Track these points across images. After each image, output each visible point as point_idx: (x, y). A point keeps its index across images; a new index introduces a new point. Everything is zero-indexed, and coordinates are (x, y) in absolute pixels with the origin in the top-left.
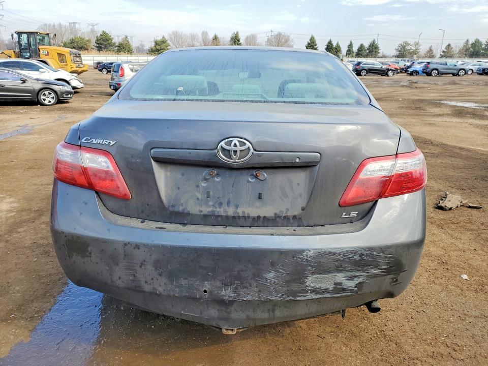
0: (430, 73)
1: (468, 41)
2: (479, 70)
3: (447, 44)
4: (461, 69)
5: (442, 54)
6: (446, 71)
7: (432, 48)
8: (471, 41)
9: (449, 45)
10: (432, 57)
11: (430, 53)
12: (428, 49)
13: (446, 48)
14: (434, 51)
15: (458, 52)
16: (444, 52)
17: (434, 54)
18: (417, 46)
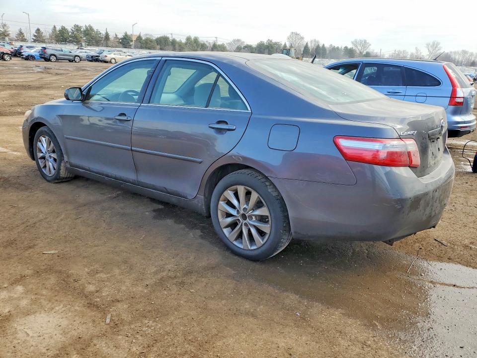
0: (48, 58)
1: (55, 27)
2: (88, 56)
3: (36, 29)
4: (76, 56)
5: (34, 38)
6: (63, 57)
7: (23, 31)
8: (58, 28)
9: (38, 30)
10: (24, 40)
11: (21, 37)
12: (18, 32)
13: (36, 32)
14: (25, 34)
15: (48, 37)
16: (35, 36)
17: (25, 37)
18: (5, 28)
